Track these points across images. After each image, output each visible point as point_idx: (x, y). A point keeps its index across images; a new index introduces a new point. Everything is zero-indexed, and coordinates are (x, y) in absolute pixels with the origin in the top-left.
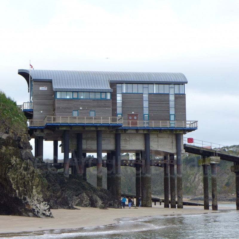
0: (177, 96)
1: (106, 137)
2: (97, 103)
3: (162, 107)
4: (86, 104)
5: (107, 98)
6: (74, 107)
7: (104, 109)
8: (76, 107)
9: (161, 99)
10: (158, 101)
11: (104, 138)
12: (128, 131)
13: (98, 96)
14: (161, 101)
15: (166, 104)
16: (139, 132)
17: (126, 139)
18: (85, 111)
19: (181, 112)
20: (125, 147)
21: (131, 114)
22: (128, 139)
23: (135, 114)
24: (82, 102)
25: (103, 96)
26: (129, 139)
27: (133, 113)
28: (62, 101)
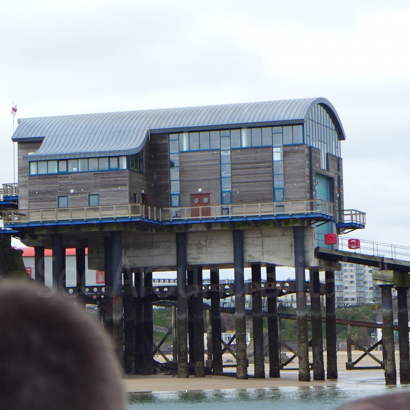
0: (288, 149)
1: (162, 242)
2: (102, 178)
3: (258, 174)
4: (82, 182)
5: (120, 168)
6: (60, 190)
7: (114, 189)
8: (63, 189)
9: (255, 159)
10: (250, 163)
11: (158, 242)
12: (191, 227)
13: (104, 165)
14: (254, 163)
15: (265, 167)
16: (213, 229)
17: (200, 243)
18: (79, 196)
19: (297, 182)
20: (198, 258)
21: (196, 193)
22: (203, 243)
23: (203, 192)
24: (74, 179)
25: (114, 164)
26: (206, 242)
27: (200, 190)
28: (39, 179)
